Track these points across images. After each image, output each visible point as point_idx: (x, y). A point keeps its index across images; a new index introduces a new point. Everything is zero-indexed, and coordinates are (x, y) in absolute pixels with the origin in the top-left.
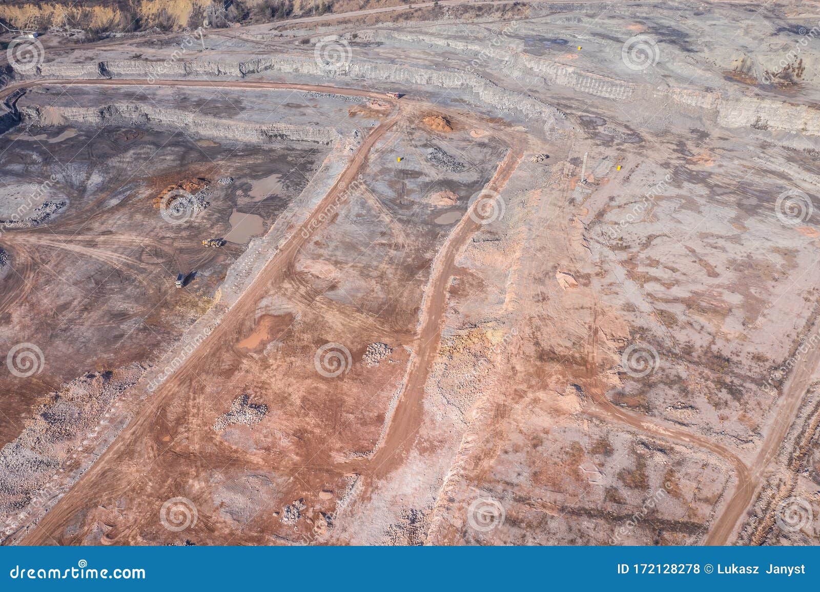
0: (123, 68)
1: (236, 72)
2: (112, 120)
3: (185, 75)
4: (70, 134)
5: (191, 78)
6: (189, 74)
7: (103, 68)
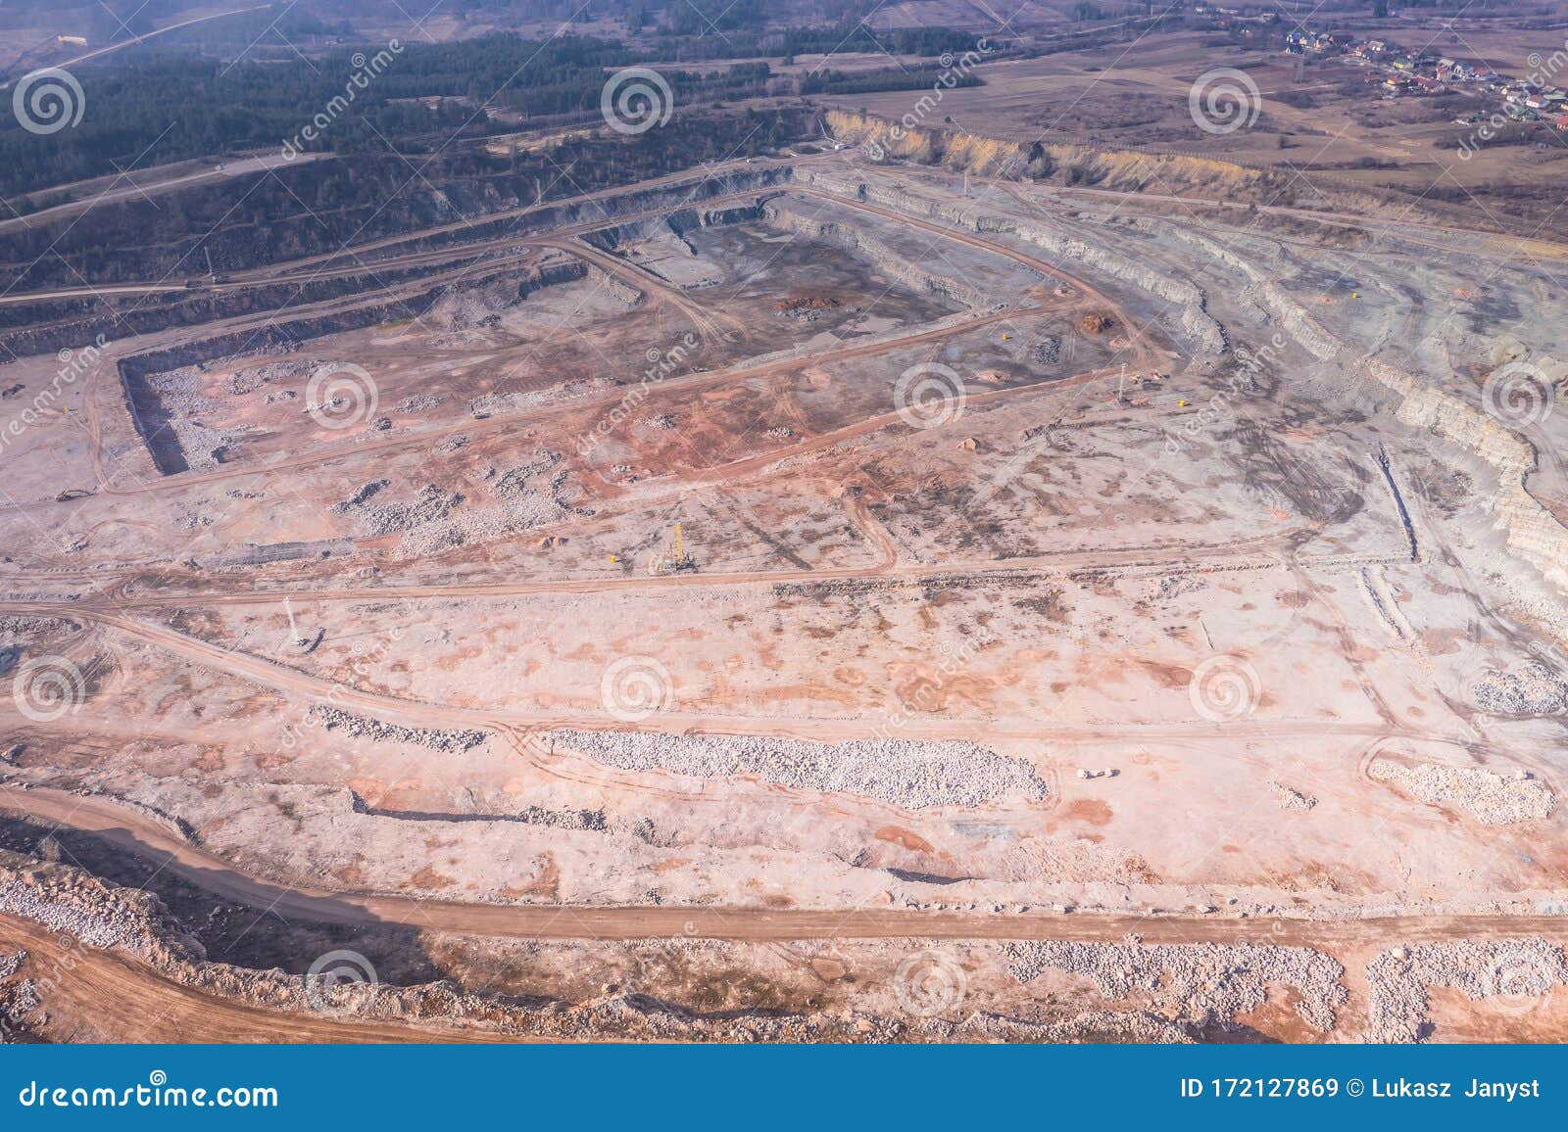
0: (880, 195)
1: (973, 225)
2: (829, 239)
3: (927, 217)
4: (786, 239)
5: (931, 221)
6: (932, 216)
7: (862, 190)
